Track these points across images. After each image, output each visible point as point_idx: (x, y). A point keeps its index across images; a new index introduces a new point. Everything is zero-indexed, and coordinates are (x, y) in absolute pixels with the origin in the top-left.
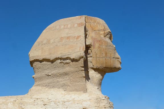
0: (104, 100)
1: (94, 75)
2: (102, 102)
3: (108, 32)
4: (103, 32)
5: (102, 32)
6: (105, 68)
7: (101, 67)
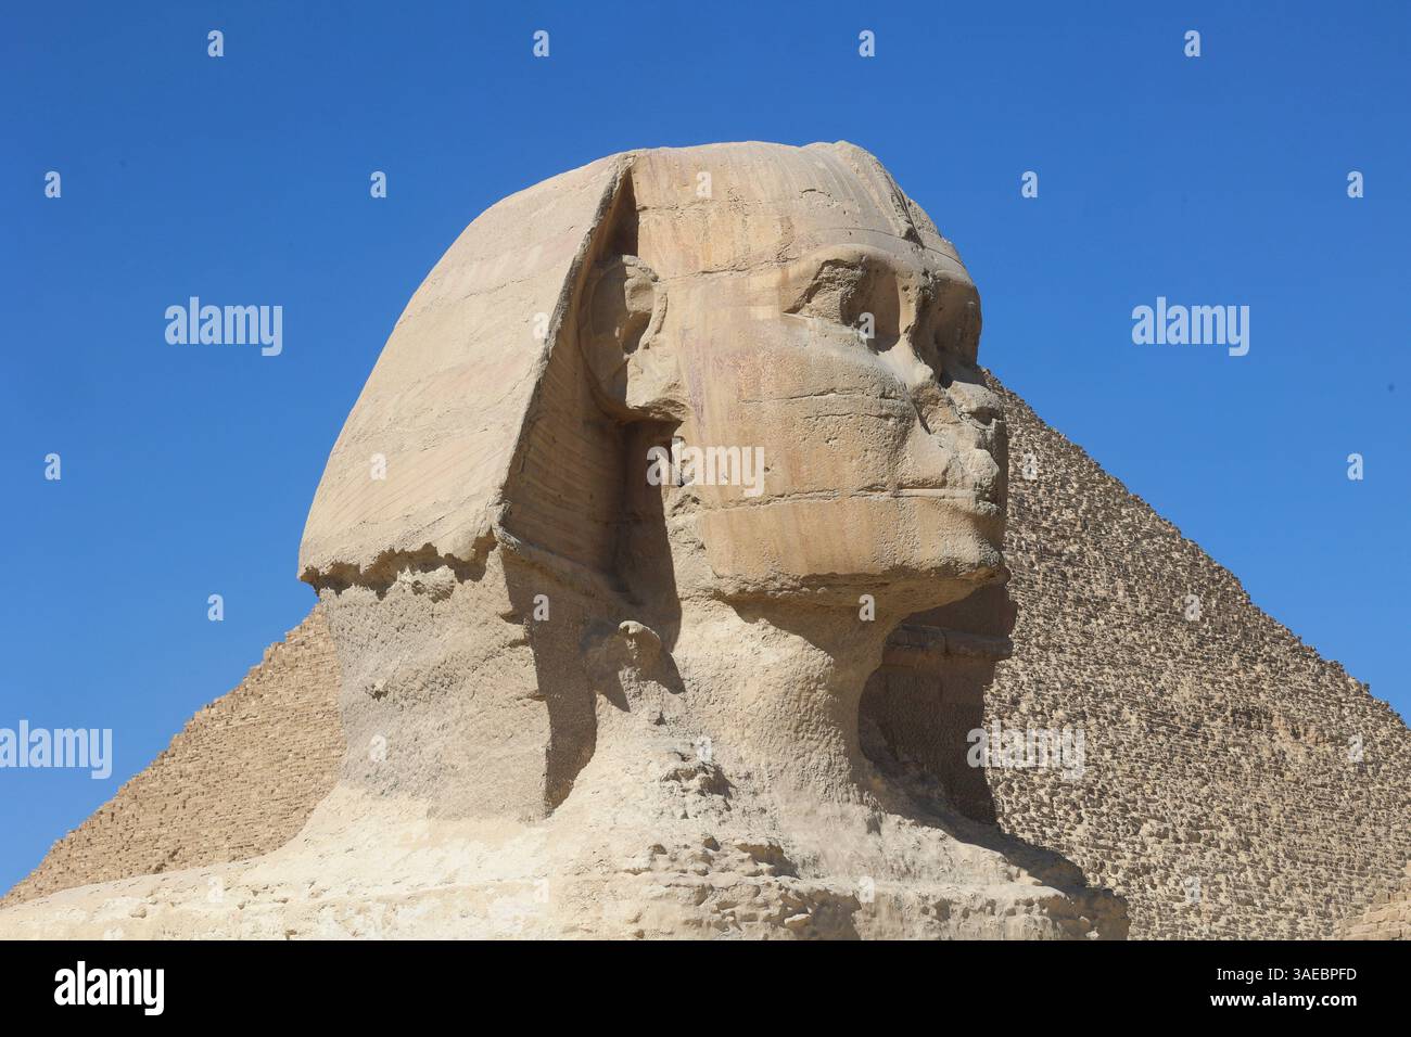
0: (636, 872)
1: (737, 650)
2: (613, 892)
3: (815, 267)
4: (774, 277)
5: (764, 281)
6: (812, 580)
7: (774, 579)
